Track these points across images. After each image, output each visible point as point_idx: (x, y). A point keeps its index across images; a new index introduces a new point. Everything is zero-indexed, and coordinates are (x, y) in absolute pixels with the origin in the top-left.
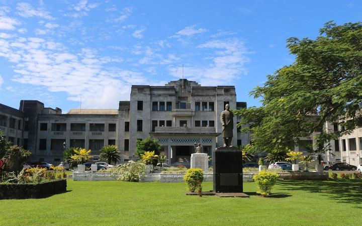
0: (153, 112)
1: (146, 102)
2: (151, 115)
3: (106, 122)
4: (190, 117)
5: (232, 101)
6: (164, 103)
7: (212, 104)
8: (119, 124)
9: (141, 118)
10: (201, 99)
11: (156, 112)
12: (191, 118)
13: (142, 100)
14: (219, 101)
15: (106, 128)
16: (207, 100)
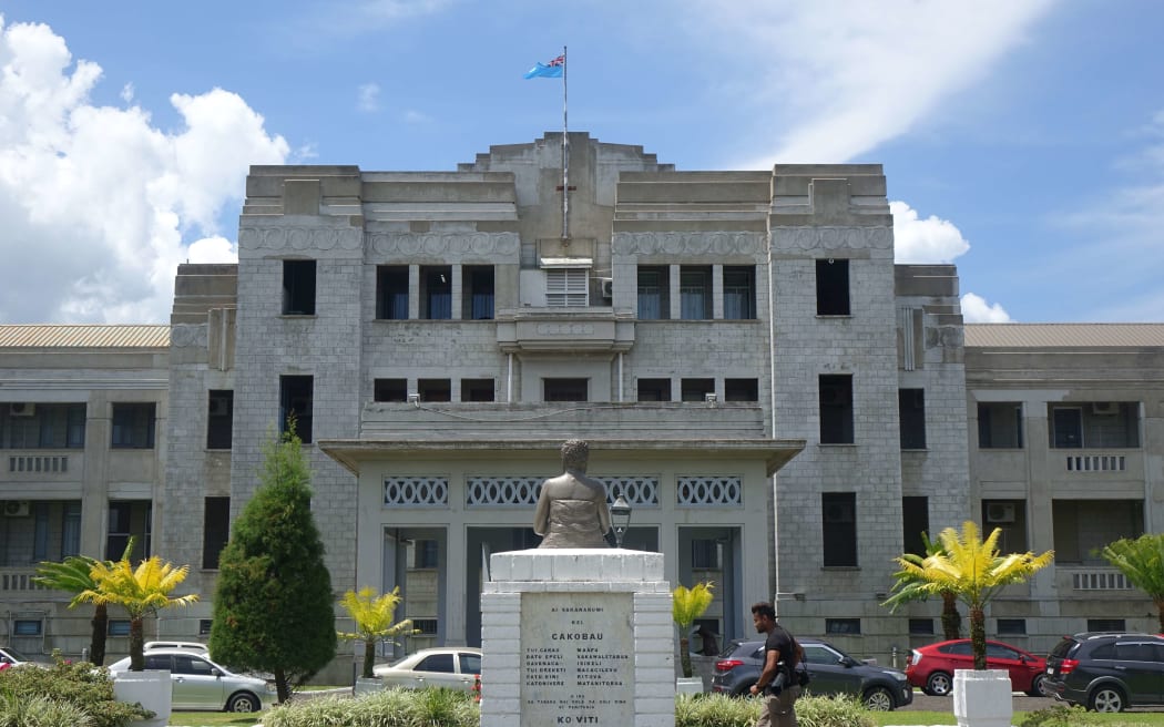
0: (377, 330)
1: (337, 266)
2: (366, 346)
3: (97, 393)
4: (609, 354)
5: (865, 256)
6: (447, 270)
7: (742, 279)
8: (174, 407)
9: (303, 368)
10: (675, 250)
11: (397, 330)
12: (614, 364)
13: (310, 255)
14: (789, 257)
15: (99, 427)
16: (716, 249)
